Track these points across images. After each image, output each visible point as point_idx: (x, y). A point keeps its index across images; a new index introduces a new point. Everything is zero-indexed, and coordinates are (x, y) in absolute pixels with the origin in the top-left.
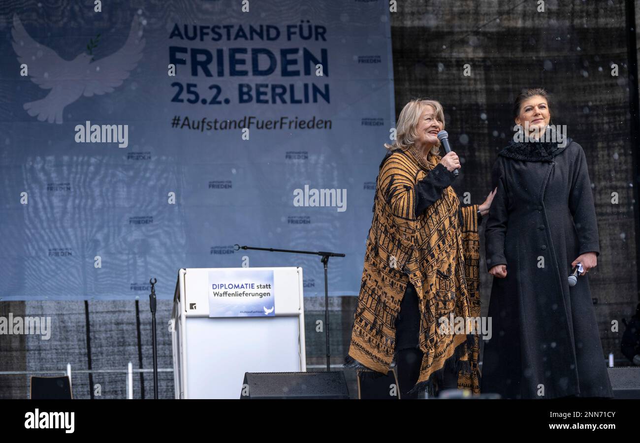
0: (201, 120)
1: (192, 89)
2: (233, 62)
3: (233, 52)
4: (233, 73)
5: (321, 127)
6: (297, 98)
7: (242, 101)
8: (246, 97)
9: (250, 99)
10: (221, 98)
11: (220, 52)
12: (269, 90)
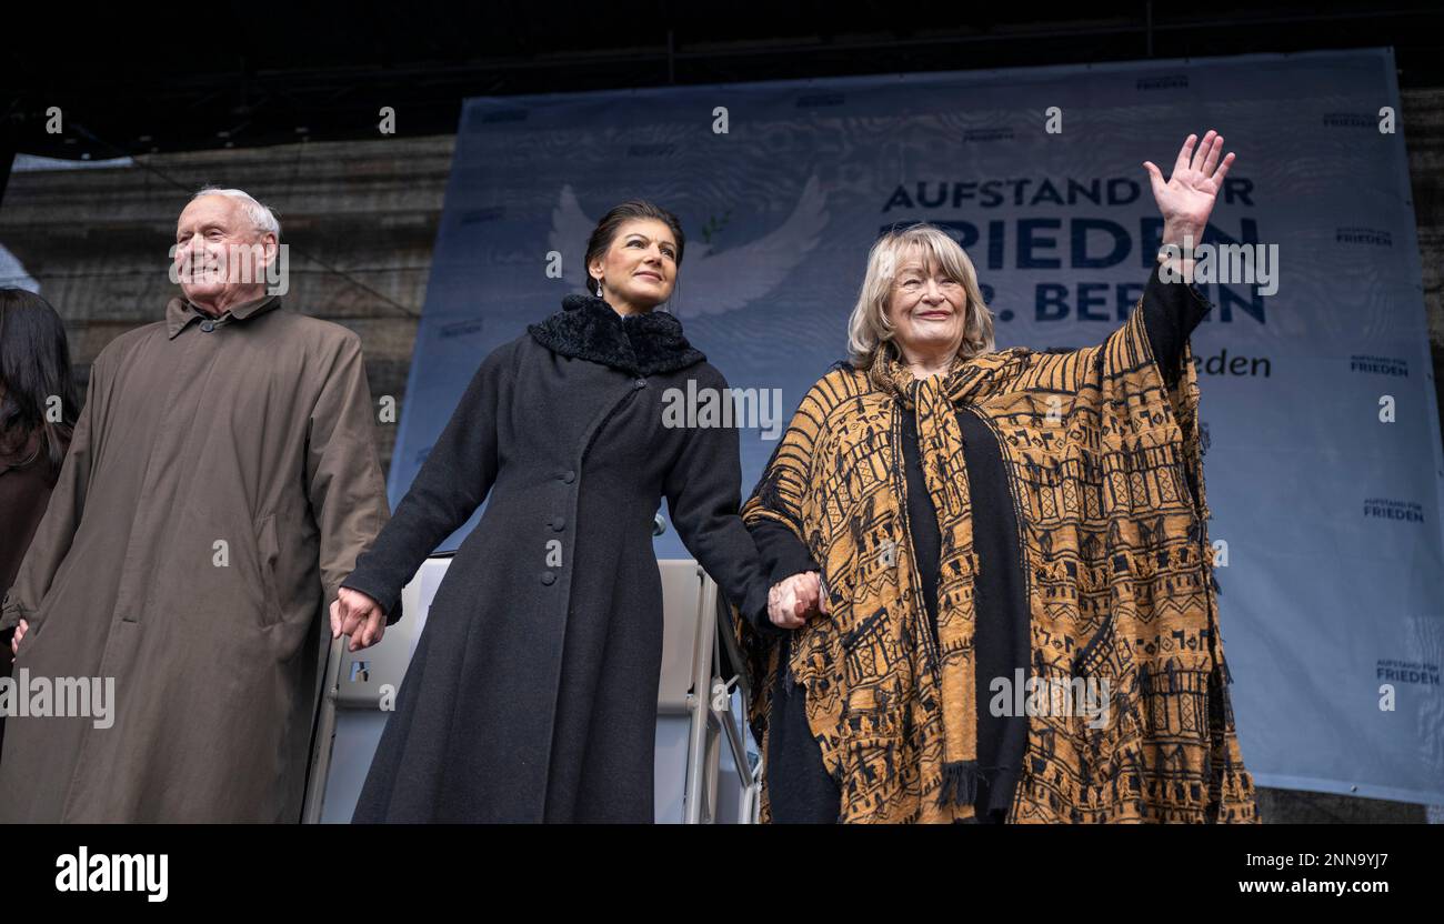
2: (1025, 244)
3: (1025, 226)
4: (1025, 261)
5: (1244, 373)
7: (1041, 316)
8: (1052, 309)
9: (1063, 312)
11: (997, 227)
12: (1111, 297)
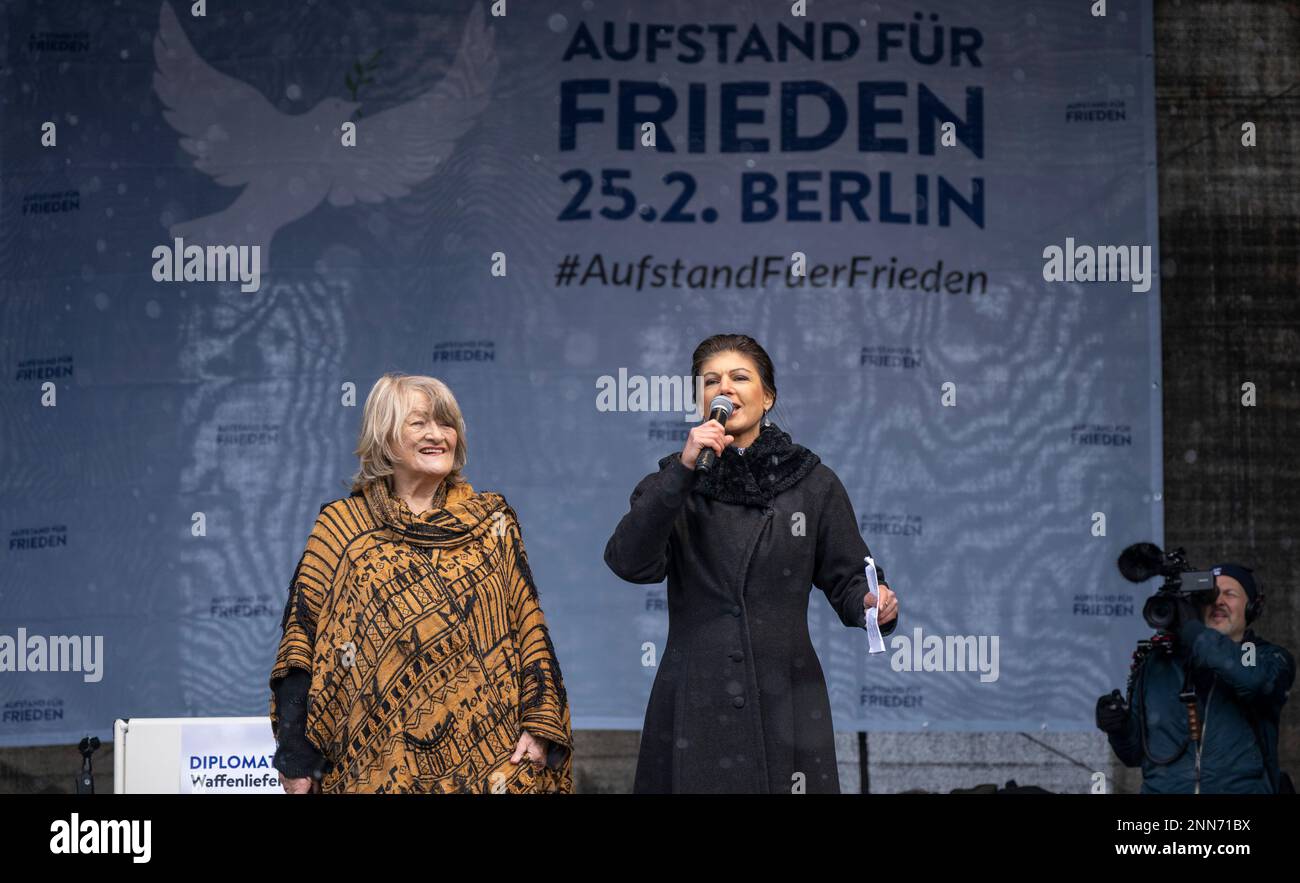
0: (637, 260)
1: (617, 183)
2: (732, 117)
3: (730, 92)
4: (730, 144)
6: (897, 207)
7: (748, 216)
8: (760, 207)
9: (772, 210)
10: (694, 207)
11: (697, 93)
12: (822, 188)
